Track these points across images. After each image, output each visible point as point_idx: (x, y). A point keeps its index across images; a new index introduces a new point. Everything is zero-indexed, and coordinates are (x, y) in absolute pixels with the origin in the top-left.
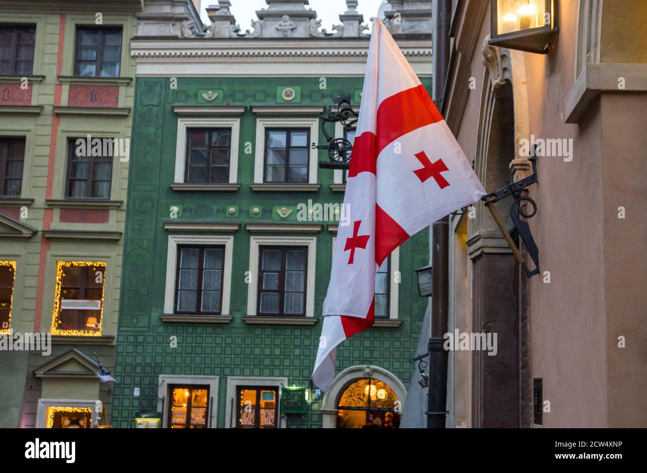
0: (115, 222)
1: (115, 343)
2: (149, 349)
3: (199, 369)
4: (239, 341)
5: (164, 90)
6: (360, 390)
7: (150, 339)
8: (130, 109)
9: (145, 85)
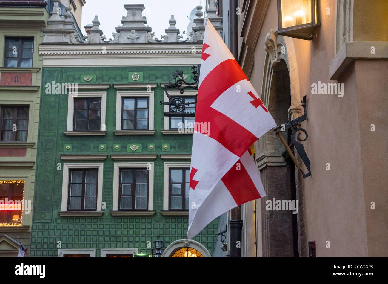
0: (31, 156)
1: (30, 230)
2: (52, 233)
3: (83, 245)
4: (107, 227)
5: (60, 75)
6: (182, 255)
7: (52, 227)
8: (39, 87)
9: (48, 72)
